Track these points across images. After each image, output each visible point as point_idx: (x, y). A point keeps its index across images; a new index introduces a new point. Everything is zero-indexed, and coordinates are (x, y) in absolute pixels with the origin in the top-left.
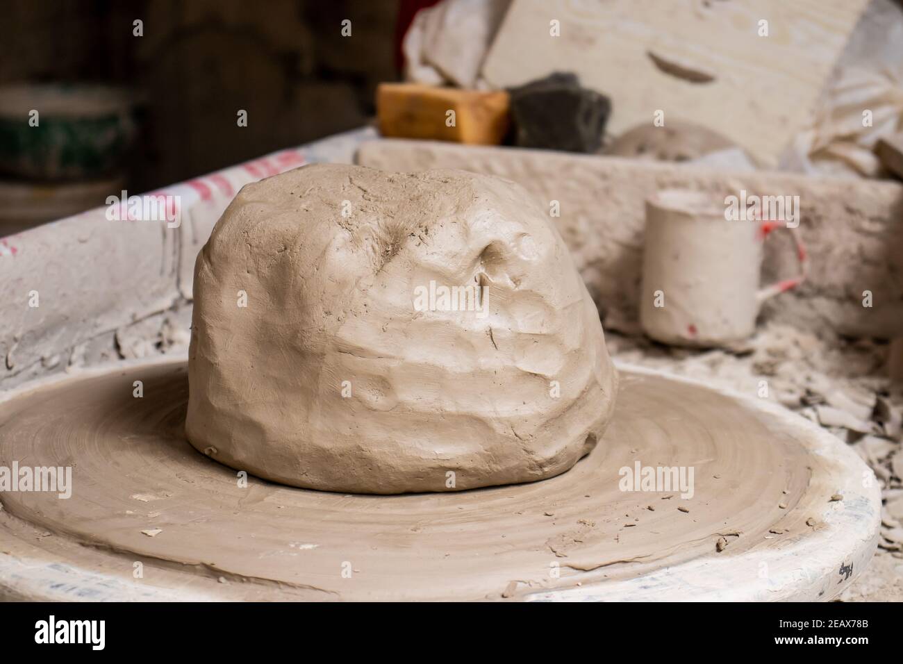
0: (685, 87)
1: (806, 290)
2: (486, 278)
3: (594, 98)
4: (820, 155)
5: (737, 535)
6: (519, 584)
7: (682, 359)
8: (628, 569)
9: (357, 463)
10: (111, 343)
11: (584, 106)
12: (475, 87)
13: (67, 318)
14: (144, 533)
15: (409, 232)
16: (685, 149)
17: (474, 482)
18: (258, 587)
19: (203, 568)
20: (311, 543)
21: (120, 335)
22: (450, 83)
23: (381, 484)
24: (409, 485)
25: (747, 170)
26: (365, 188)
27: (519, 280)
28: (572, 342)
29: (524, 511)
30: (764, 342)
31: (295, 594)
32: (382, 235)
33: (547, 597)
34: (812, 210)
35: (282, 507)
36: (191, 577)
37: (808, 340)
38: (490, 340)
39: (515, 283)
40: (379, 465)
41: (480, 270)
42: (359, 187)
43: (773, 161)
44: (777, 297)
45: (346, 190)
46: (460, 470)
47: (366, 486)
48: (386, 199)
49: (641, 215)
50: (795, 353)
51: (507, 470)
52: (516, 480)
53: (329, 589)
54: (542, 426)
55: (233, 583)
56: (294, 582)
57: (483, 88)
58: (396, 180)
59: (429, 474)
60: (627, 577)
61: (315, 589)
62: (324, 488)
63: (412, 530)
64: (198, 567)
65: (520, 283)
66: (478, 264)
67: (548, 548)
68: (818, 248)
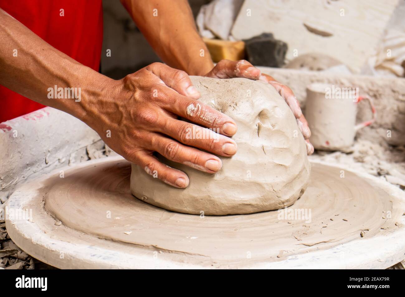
0: (320, 38)
1: (375, 125)
2: (261, 125)
3: (281, 44)
4: (379, 67)
5: (368, 230)
6: (284, 252)
7: (323, 155)
8: (326, 245)
9: (208, 203)
10: (85, 152)
11: (278, 47)
12: (228, 39)
13: (68, 142)
14: (125, 233)
15: (229, 104)
16: (321, 66)
17: (256, 210)
18: (176, 255)
19: (152, 247)
20: (196, 236)
21: (88, 149)
22: (217, 38)
23: (218, 211)
24: (230, 212)
25: (348, 74)
26: (207, 86)
27: (274, 126)
28: (296, 151)
29: (279, 222)
30: (357, 148)
31: (192, 258)
32: (217, 105)
33: (296, 257)
34: (377, 91)
35: (178, 222)
36: (147, 251)
37: (376, 147)
38: (263, 150)
39: (273, 127)
40: (218, 203)
41: (258, 121)
42: (205, 86)
43: (359, 70)
44: (362, 129)
45: (199, 87)
46: (251, 205)
47: (212, 212)
48: (217, 91)
49: (304, 94)
50: (371, 152)
51: (270, 205)
52: (273, 209)
53: (206, 255)
54: (284, 186)
55: (166, 253)
56: (192, 253)
57: (232, 40)
58: (220, 83)
59: (238, 207)
60: (327, 248)
61: (200, 255)
62: (194, 213)
63: (234, 230)
64: (150, 247)
65: (275, 127)
66: (257, 119)
67: (293, 237)
68: (380, 107)
